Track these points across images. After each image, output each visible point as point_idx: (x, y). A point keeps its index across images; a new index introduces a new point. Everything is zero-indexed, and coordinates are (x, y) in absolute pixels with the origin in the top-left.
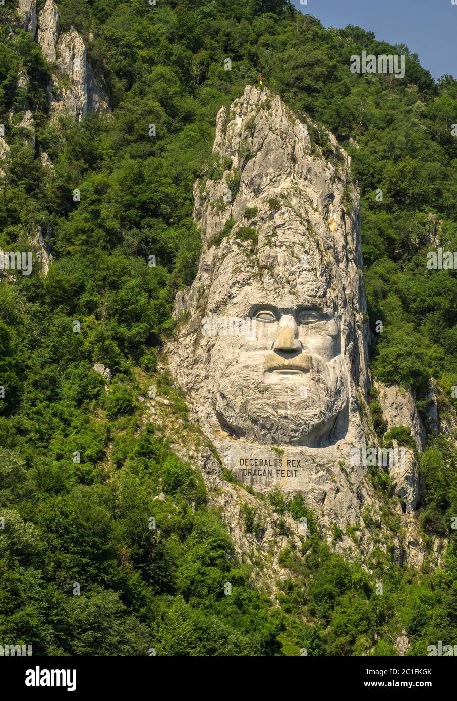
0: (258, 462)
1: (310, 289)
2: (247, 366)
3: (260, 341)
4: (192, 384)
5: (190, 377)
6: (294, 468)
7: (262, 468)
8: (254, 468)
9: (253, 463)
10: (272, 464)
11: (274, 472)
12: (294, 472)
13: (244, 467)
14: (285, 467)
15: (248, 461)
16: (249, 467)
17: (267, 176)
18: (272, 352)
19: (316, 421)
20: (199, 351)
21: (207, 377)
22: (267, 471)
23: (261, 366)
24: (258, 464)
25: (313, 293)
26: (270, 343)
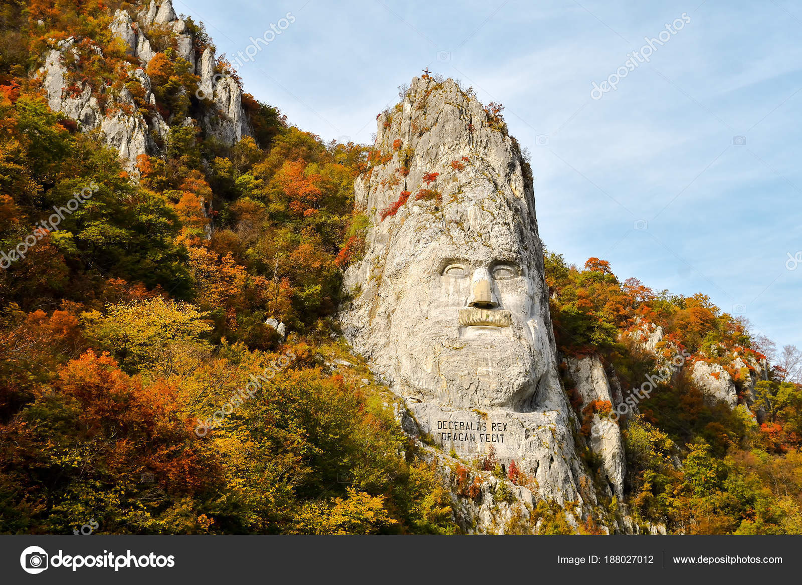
0: (458, 424)
1: (505, 242)
2: (438, 322)
3: (451, 297)
4: (369, 354)
5: (367, 347)
6: (500, 433)
7: (464, 432)
8: (454, 431)
9: (453, 427)
10: (475, 427)
11: (477, 436)
12: (500, 437)
13: (442, 430)
14: (489, 431)
15: (447, 424)
16: (448, 431)
17: (444, 145)
18: (466, 307)
19: (521, 380)
20: (377, 319)
21: (387, 344)
22: (469, 436)
23: (455, 322)
24: (458, 427)
25: (508, 247)
26: (463, 299)
